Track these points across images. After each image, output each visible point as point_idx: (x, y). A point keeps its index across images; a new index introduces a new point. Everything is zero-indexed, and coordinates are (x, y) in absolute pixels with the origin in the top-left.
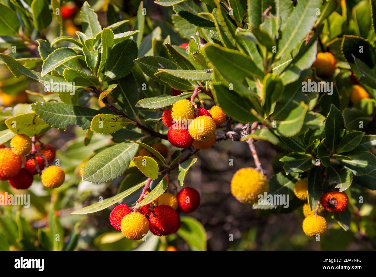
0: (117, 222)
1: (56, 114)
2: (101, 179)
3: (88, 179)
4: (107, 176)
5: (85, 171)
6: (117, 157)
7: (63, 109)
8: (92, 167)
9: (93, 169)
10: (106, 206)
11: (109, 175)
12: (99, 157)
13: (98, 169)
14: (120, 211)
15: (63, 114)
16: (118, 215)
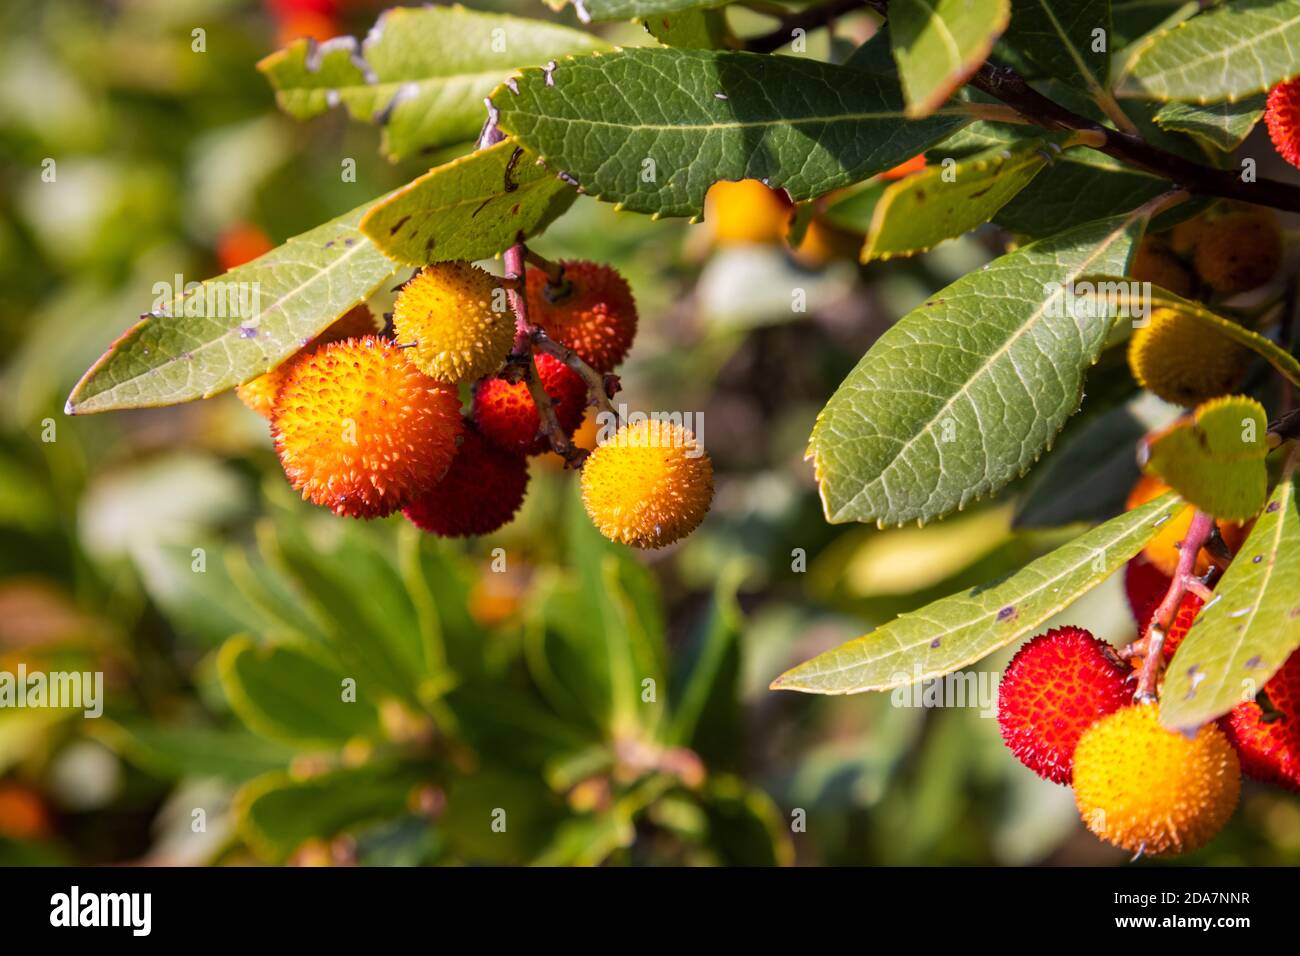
0: (1046, 744)
1: (636, 128)
2: (931, 496)
3: (860, 504)
4: (960, 471)
5: (836, 454)
6: (1007, 347)
7: (668, 89)
8: (868, 425)
9: (877, 439)
10: (972, 652)
11: (975, 462)
12: (901, 352)
13: (907, 436)
14: (1058, 686)
15: (675, 120)
16: (1050, 707)
